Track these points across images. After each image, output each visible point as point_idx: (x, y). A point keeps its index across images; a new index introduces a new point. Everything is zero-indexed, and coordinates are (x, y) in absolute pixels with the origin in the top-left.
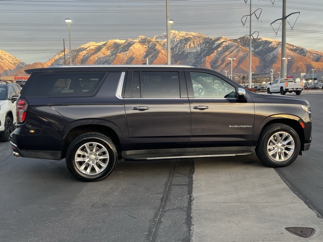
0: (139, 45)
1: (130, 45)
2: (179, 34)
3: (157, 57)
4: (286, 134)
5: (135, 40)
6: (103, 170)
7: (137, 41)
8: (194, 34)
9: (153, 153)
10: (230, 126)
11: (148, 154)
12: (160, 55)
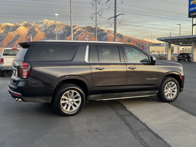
0: (23, 27)
1: (17, 27)
2: (50, 22)
3: (35, 35)
4: (173, 83)
5: (21, 24)
6: (77, 108)
7: (22, 25)
8: (59, 22)
9: (105, 96)
10: (147, 79)
11: (102, 97)
12: (37, 34)
